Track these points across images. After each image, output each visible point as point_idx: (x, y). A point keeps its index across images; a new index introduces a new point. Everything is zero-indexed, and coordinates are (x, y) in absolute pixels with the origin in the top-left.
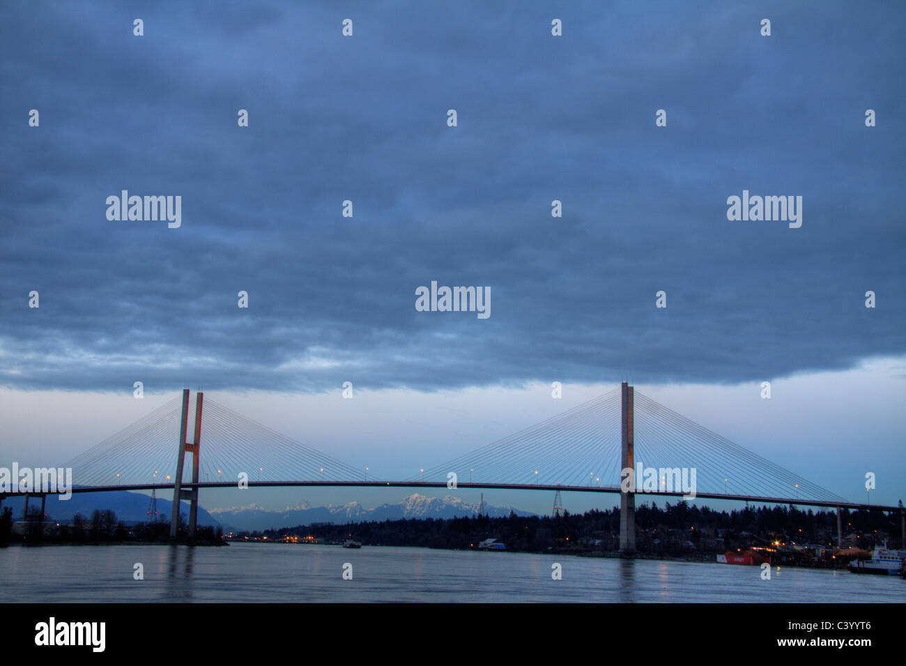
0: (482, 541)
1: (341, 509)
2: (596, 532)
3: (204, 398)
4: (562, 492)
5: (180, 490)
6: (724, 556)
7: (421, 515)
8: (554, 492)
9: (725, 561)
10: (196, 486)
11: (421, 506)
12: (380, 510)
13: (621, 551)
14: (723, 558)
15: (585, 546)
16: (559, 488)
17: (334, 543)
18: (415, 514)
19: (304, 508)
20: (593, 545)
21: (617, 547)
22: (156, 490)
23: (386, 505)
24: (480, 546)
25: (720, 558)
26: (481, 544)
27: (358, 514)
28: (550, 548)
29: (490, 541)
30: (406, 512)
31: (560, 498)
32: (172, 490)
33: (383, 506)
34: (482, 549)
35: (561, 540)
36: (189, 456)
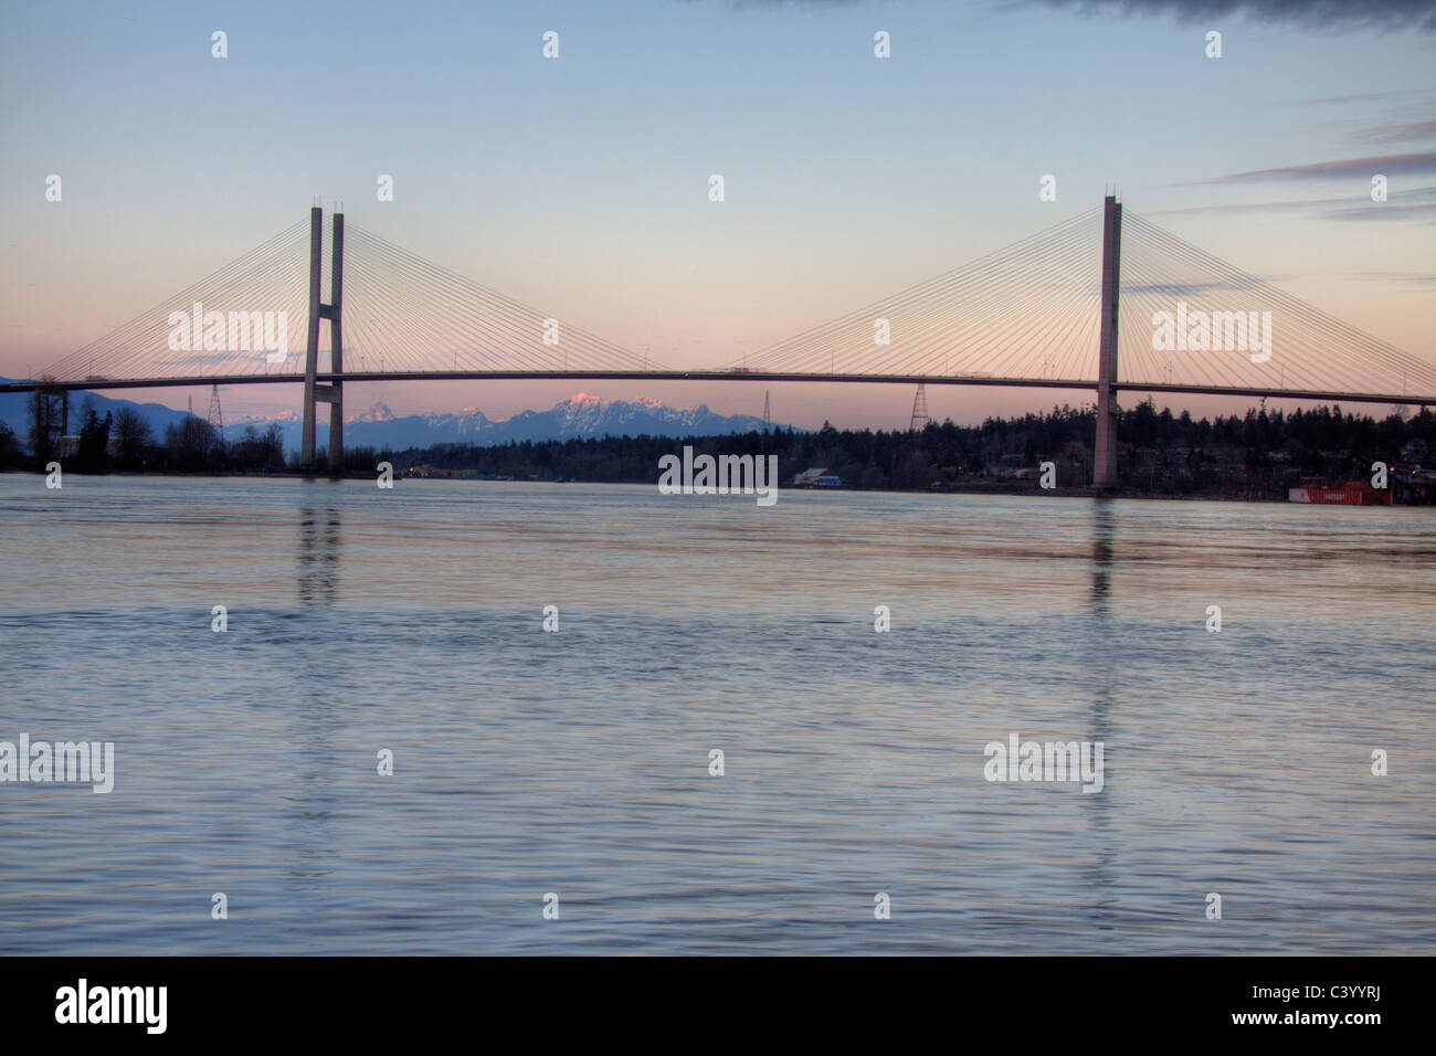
0: (800, 473)
1: (448, 420)
2: (1008, 456)
3: (345, 224)
4: (927, 386)
5: (315, 386)
6: (1305, 492)
7: (591, 430)
8: (915, 386)
9: (1307, 498)
10: (338, 378)
11: (592, 414)
12: (518, 421)
13: (1098, 486)
14: (1303, 495)
15: (1000, 479)
16: (922, 380)
17: (499, 477)
18: (582, 428)
19: (380, 419)
20: (1013, 478)
21: (1090, 480)
22: (219, 386)
23: (528, 411)
24: (796, 482)
25: (1294, 493)
26: (799, 478)
27: (478, 429)
28: (937, 483)
29: (814, 473)
30: (564, 425)
31: (924, 399)
32: (302, 385)
33: (523, 415)
34: (801, 486)
35: (952, 469)
36: (326, 325)
